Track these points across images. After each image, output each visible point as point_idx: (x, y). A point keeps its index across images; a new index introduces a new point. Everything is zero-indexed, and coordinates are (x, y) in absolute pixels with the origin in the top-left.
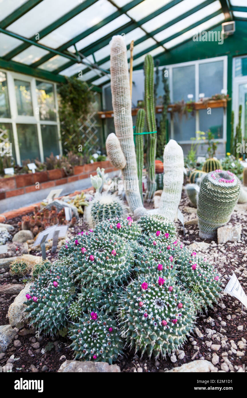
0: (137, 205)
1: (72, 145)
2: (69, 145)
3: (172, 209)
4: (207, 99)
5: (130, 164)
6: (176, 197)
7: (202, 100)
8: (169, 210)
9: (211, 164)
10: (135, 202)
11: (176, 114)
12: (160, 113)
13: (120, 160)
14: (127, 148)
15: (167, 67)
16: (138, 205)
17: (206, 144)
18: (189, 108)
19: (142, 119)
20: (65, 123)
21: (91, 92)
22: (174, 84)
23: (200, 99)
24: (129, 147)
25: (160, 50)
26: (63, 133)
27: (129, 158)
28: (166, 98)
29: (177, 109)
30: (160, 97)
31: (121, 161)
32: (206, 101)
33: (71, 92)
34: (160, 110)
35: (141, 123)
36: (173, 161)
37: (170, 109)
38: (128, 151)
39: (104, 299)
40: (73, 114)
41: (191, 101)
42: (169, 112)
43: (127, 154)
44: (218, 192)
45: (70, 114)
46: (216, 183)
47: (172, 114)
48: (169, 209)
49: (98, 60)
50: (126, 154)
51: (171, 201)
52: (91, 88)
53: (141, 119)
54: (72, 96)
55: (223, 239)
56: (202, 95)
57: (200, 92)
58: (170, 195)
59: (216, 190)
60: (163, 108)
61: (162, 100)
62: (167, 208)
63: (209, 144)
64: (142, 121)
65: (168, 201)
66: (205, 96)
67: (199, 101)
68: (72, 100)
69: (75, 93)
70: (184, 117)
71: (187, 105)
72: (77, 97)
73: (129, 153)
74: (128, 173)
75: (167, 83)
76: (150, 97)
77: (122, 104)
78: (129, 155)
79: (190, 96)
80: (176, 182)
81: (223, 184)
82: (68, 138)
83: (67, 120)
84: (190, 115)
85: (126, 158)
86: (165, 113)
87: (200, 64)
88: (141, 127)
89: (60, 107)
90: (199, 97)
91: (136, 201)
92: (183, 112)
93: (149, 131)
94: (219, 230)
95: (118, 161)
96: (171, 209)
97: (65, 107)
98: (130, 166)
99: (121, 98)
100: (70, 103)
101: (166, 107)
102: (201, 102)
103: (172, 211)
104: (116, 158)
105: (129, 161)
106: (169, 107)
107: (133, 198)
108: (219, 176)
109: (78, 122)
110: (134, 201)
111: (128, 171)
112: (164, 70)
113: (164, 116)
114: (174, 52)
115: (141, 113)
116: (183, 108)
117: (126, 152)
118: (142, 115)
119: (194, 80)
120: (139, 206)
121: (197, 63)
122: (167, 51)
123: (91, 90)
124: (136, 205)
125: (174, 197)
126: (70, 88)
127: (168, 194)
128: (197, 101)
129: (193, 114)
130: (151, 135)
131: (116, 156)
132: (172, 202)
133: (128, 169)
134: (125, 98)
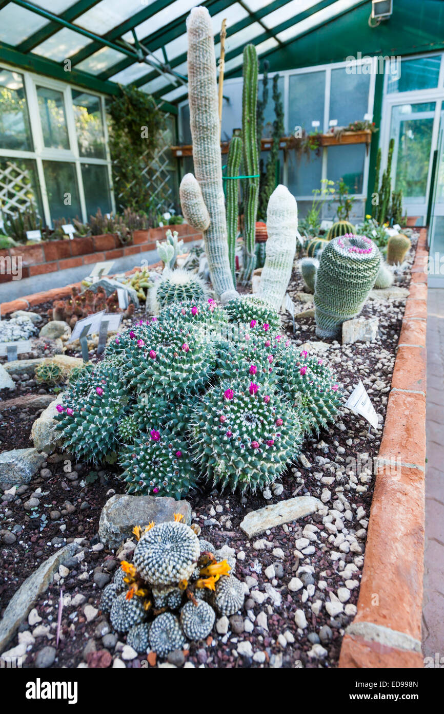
1: (132, 199)
2: (126, 198)
3: (277, 292)
4: (341, 128)
5: (215, 223)
6: (284, 275)
7: (332, 131)
8: (272, 294)
9: (341, 229)
10: (222, 282)
11: (292, 152)
12: (268, 150)
13: (201, 217)
14: (211, 198)
15: (281, 73)
16: (227, 288)
17: (335, 201)
18: (313, 144)
19: (237, 154)
20: (119, 162)
21: (160, 113)
22: (291, 102)
23: (331, 129)
24: (214, 197)
25: (271, 43)
26: (117, 179)
27: (215, 214)
28: (278, 126)
29: (295, 144)
30: (268, 124)
31: (203, 218)
32: (339, 133)
33: (128, 112)
34: (267, 146)
35: (236, 160)
36: (281, 219)
37: (283, 145)
38: (213, 203)
39: (170, 413)
40: (131, 147)
41: (316, 130)
42: (281, 149)
44: (346, 268)
45: (126, 148)
46: (344, 253)
47: (285, 152)
48: (272, 292)
49: (170, 58)
50: (211, 208)
51: (276, 280)
52: (160, 106)
53: (235, 154)
54: (129, 118)
55: (350, 338)
56: (334, 123)
57: (331, 117)
58: (275, 271)
59: (344, 264)
60: (272, 143)
61: (271, 129)
62: (269, 291)
63: (340, 201)
64: (236, 157)
65: (272, 280)
66: (339, 125)
67: (328, 133)
68: (130, 125)
69: (135, 113)
70: (304, 158)
71: (309, 138)
72: (137, 119)
73: (215, 206)
74: (213, 237)
75: (281, 100)
76: (250, 117)
77: (205, 125)
78: (214, 210)
79: (316, 124)
80: (285, 251)
81: (354, 256)
82: (126, 187)
83: (122, 157)
84: (313, 155)
85: (211, 214)
86: (275, 151)
87: (332, 70)
88: (235, 166)
89: (110, 136)
90: (329, 125)
91: (224, 280)
92: (303, 149)
93: (247, 175)
94: (344, 324)
95: (198, 218)
97: (119, 136)
98: (216, 227)
99: (204, 116)
100: (126, 130)
101: (277, 140)
102: (332, 134)
103: (277, 296)
104: (195, 214)
105: (215, 218)
106: (281, 141)
107: (220, 276)
108: (349, 243)
109: (139, 161)
110: (220, 281)
111: (213, 234)
112: (276, 79)
113: (273, 156)
114: (293, 47)
115: (236, 144)
116: (304, 144)
117: (210, 204)
118: (238, 148)
119: (322, 96)
121: (328, 68)
122: (282, 46)
123: (159, 109)
124: (224, 287)
125: (280, 273)
126: (126, 105)
127: (272, 269)
128: (326, 133)
129: (319, 153)
130: (250, 181)
131: (194, 210)
132: (277, 282)
133: (213, 231)
134: (210, 115)
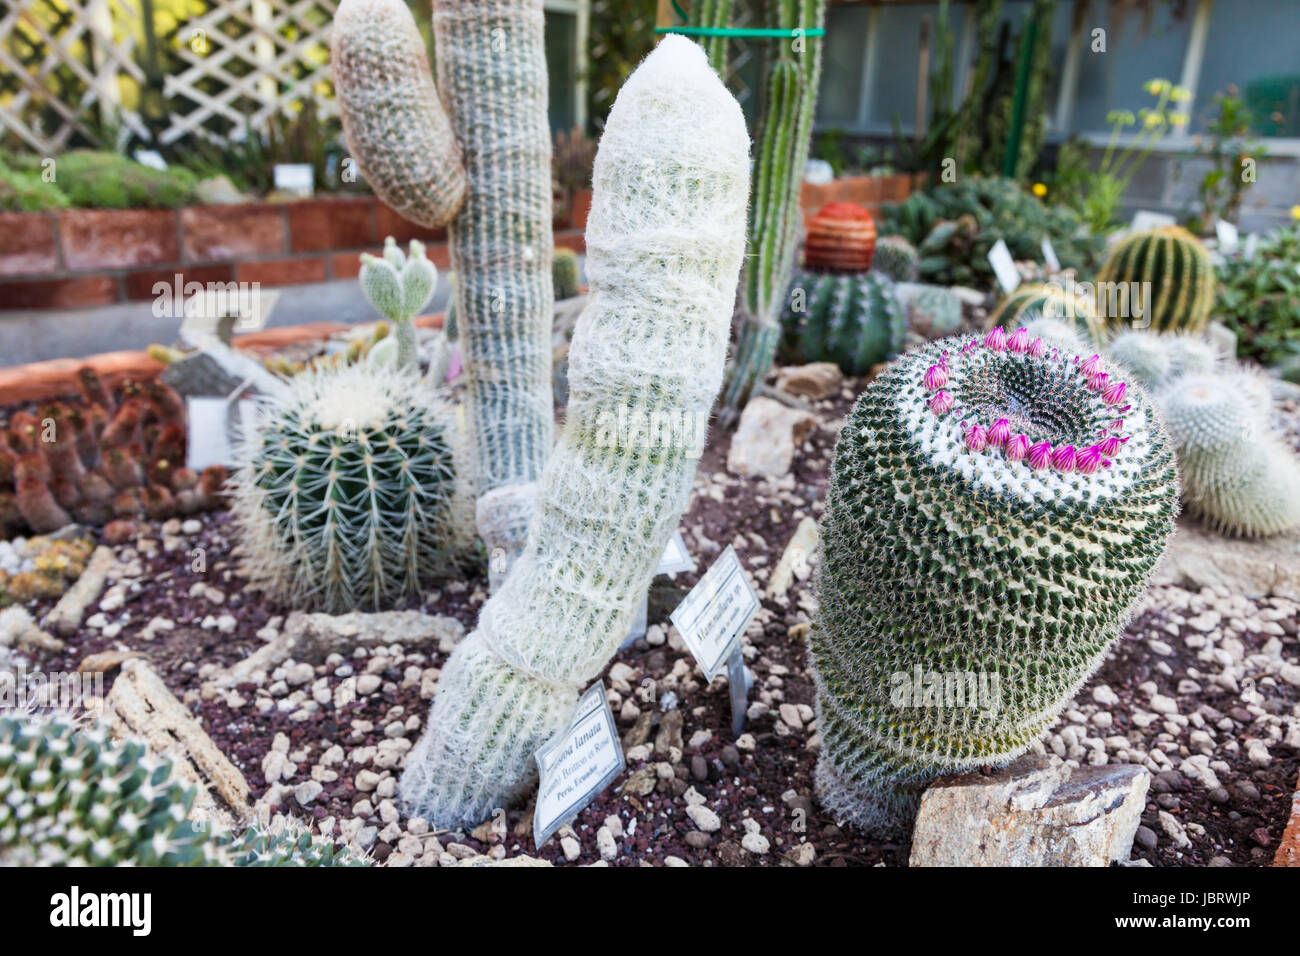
0: (506, 464)
3: (599, 577)
5: (490, 198)
6: (633, 499)
8: (568, 582)
10: (497, 443)
13: (410, 166)
14: (477, 89)
16: (512, 468)
20: (610, 7)
24: (490, 83)
27: (487, 156)
31: (421, 169)
38: (485, 107)
43: (479, 131)
44: (938, 531)
48: (570, 574)
50: (472, 131)
51: (591, 517)
58: (591, 474)
59: (926, 509)
62: (559, 563)
65: (574, 513)
70: (1132, 23)
73: (493, 125)
74: (476, 253)
78: (487, 141)
80: (646, 382)
81: (991, 473)
84: (1162, 13)
85: (468, 160)
91: (503, 438)
94: (933, 802)
95: (398, 167)
96: (589, 575)
98: (489, 213)
104: (382, 147)
105: (488, 176)
107: (490, 416)
110: (490, 438)
111: (477, 242)
117: (472, 113)
120: (519, 473)
124: (499, 464)
125: (615, 489)
131: (378, 133)
132: (598, 526)
133: (476, 232)
